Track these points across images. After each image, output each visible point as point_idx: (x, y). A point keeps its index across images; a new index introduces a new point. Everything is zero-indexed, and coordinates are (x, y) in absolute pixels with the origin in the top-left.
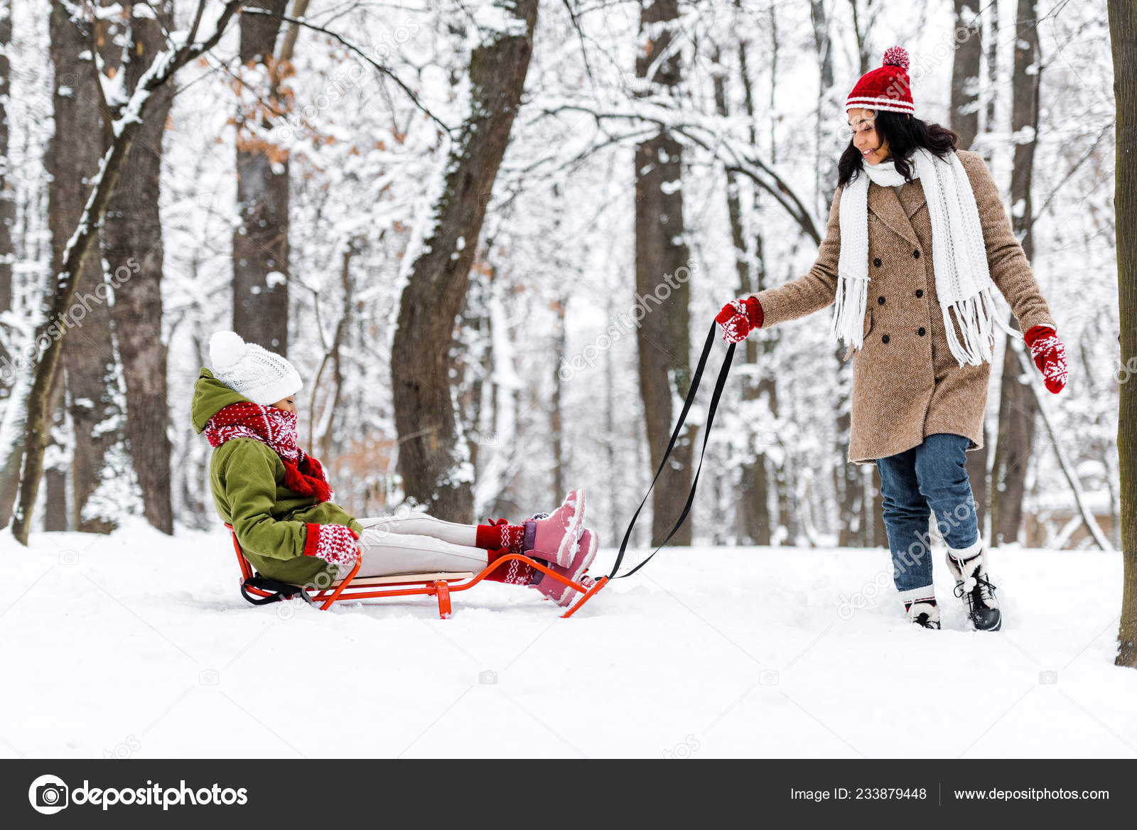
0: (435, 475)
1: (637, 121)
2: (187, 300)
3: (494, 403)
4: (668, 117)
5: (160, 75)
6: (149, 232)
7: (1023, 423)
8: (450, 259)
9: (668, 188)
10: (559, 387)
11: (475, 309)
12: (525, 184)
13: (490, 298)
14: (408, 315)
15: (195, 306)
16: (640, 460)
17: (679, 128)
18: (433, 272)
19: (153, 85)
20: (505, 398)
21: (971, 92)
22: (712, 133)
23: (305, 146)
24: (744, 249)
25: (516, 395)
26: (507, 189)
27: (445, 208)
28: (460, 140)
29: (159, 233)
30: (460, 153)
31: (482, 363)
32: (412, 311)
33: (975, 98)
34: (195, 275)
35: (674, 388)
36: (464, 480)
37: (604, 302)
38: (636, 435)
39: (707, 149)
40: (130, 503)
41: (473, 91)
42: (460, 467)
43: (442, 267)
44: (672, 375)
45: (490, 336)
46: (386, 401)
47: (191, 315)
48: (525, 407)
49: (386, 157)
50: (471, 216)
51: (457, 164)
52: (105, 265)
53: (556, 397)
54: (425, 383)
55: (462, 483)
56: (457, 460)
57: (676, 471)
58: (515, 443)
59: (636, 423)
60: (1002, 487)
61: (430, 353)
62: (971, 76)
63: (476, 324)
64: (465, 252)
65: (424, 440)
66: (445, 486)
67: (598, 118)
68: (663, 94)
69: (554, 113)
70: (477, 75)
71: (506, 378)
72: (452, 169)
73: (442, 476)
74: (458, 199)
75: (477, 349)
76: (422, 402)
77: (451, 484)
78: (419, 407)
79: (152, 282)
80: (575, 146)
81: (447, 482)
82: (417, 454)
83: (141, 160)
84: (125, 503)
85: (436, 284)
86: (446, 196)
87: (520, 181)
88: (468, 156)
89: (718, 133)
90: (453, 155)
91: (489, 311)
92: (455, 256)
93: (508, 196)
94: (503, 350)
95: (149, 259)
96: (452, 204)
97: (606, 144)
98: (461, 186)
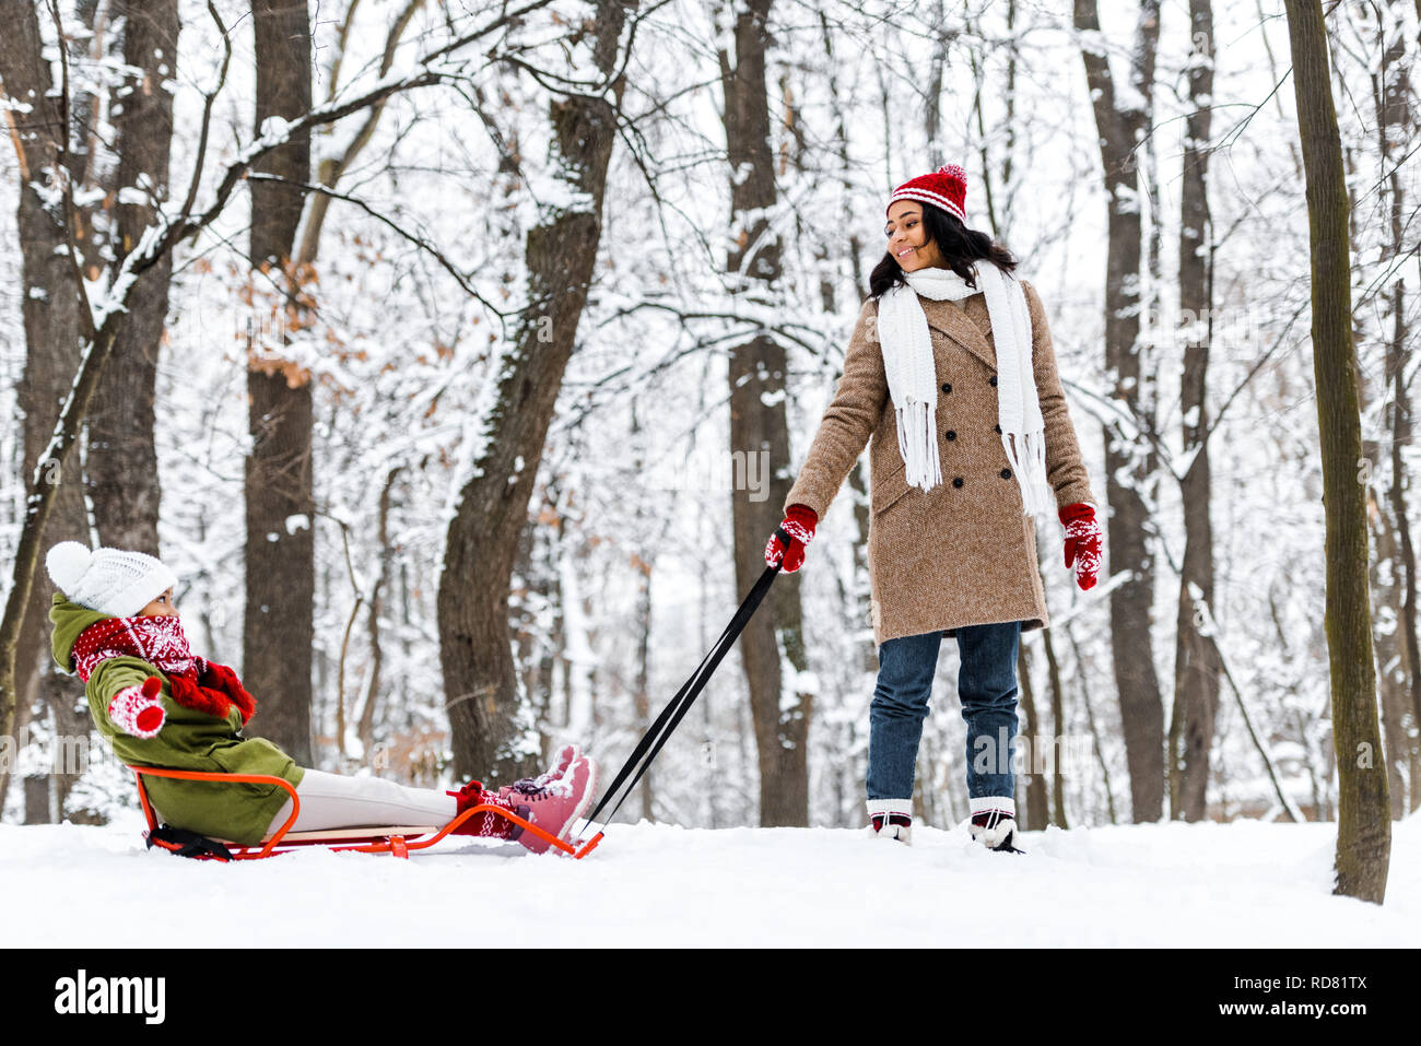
0: (494, 746)
1: (730, 322)
2: (194, 568)
3: (567, 688)
4: (767, 315)
5: (149, 255)
6: (142, 466)
7: (1205, 686)
8: (507, 483)
9: (769, 399)
10: (645, 667)
11: (540, 571)
12: (596, 399)
13: (559, 559)
14: (457, 552)
15: (203, 574)
16: (744, 756)
17: (780, 330)
18: (486, 500)
19: (141, 267)
20: (579, 679)
21: (1129, 291)
22: (820, 334)
23: (330, 364)
24: (864, 492)
25: (592, 676)
26: (575, 407)
27: (500, 422)
28: (517, 339)
29: (155, 467)
30: (516, 356)
31: (551, 636)
32: (462, 546)
33: (1136, 299)
34: (203, 539)
35: (782, 651)
36: (528, 752)
37: (698, 567)
38: (740, 727)
39: (813, 351)
40: (122, 792)
41: (530, 280)
42: (524, 737)
43: (497, 494)
44: (779, 635)
45: (558, 605)
46: (436, 686)
47: (199, 586)
48: (603, 689)
49: (427, 372)
50: (531, 430)
51: (513, 369)
52: (89, 504)
53: (642, 679)
54: (479, 635)
55: (526, 756)
56: (521, 728)
57: (787, 750)
58: (592, 733)
59: (738, 711)
60: (1182, 765)
61: (485, 598)
62: (1130, 273)
63: (544, 589)
64: (525, 476)
65: (479, 704)
66: (506, 759)
67: (682, 318)
68: (759, 289)
69: (629, 312)
70: (536, 259)
71: (581, 654)
72: (507, 375)
73: (502, 748)
74: (515, 410)
75: (545, 620)
76: (476, 658)
77: (514, 756)
78: (472, 664)
79: (146, 527)
80: (656, 352)
81: (508, 755)
82: (472, 721)
83: (132, 379)
84: (116, 792)
85: (490, 513)
86: (500, 408)
87: (590, 395)
88: (526, 358)
89: (828, 334)
90: (508, 359)
91: (558, 573)
92: (513, 480)
93: (576, 414)
94: (576, 622)
95: (142, 497)
96: (507, 417)
97: (692, 350)
98: (518, 395)
